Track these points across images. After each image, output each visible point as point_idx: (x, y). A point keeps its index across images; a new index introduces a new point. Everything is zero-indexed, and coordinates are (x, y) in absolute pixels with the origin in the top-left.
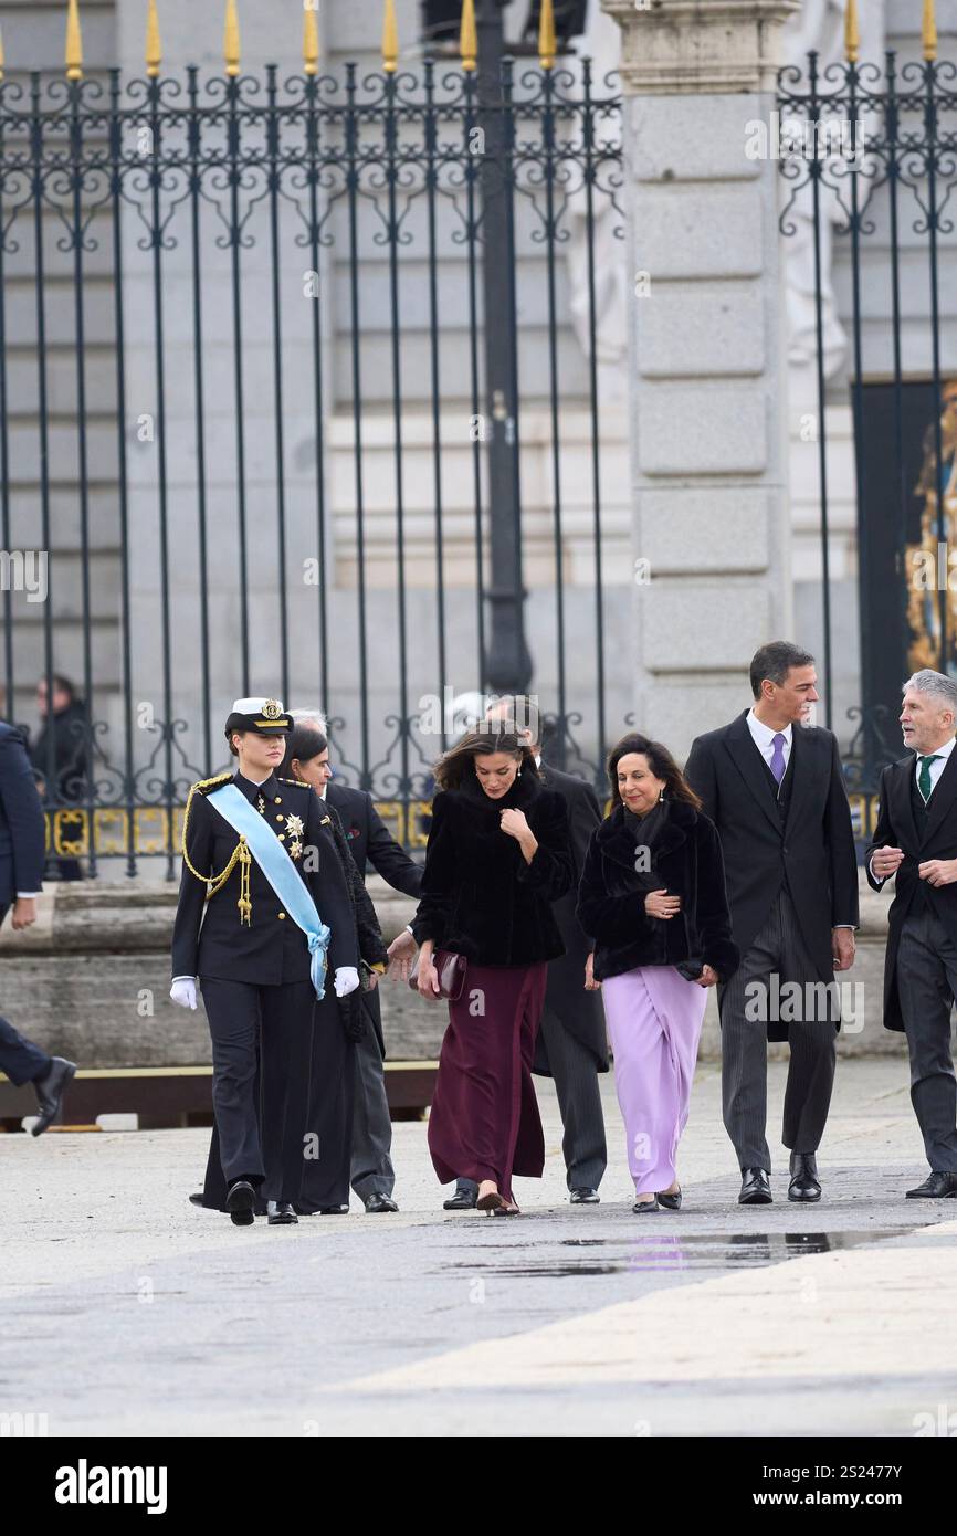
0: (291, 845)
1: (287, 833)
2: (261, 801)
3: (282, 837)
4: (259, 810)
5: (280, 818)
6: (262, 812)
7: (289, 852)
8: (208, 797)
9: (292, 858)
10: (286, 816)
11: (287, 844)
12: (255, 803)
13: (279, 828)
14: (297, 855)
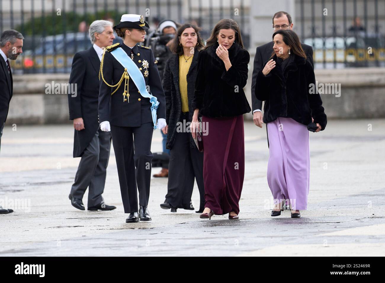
0: (145, 72)
1: (143, 67)
2: (132, 55)
3: (141, 69)
4: (131, 58)
5: (140, 61)
6: (133, 59)
7: (144, 75)
8: (111, 53)
9: (145, 77)
10: (142, 60)
11: (143, 71)
12: (130, 56)
13: (140, 65)
14: (147, 76)
